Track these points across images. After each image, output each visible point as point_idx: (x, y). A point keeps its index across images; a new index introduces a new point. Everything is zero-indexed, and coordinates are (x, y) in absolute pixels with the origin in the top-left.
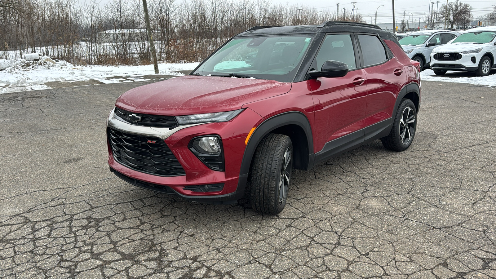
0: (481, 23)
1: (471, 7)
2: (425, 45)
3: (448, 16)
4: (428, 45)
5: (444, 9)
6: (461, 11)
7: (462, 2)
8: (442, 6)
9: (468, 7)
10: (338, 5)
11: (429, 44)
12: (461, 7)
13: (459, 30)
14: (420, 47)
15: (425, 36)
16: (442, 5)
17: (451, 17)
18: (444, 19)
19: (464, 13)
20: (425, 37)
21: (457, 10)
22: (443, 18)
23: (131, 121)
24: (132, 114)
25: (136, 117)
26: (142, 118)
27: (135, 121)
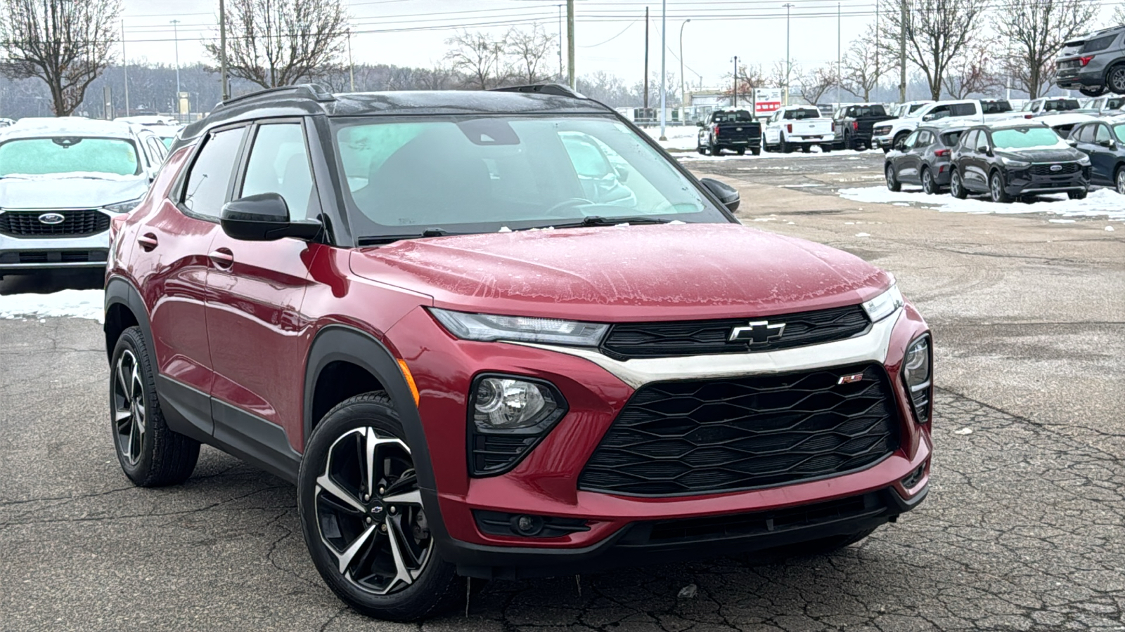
23: (739, 347)
24: (752, 324)
25: (769, 327)
26: (786, 327)
27: (762, 342)
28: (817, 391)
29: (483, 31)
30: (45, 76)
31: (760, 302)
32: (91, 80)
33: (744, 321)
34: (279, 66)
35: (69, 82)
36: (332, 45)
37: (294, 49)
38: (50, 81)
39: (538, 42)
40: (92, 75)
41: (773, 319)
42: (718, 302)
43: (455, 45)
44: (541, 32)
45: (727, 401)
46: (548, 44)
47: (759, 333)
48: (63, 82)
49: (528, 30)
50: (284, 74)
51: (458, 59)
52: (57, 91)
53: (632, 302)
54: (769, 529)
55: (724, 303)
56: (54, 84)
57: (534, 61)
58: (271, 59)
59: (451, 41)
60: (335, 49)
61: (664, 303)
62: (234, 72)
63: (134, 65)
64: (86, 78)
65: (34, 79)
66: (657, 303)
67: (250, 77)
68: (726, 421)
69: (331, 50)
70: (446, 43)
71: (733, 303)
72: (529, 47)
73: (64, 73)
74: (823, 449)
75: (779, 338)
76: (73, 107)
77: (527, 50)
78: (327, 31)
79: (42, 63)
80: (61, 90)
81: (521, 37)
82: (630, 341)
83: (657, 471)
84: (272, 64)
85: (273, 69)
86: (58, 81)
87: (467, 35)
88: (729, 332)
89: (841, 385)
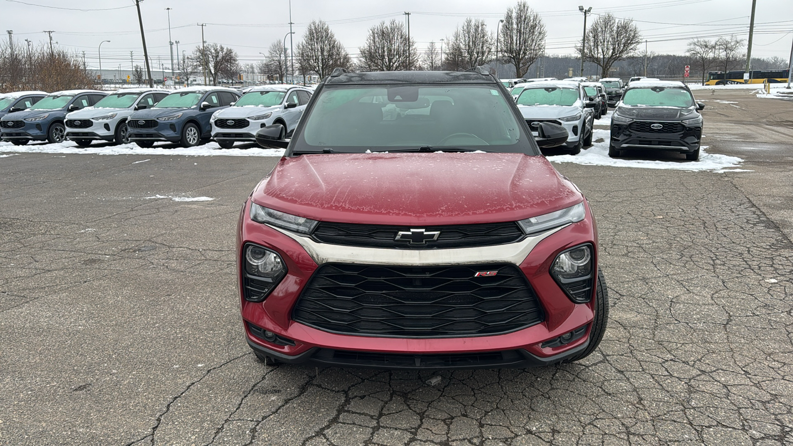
0: (241, 77)
1: (235, 53)
2: (282, 105)
3: (207, 63)
4: (286, 106)
5: (200, 53)
6: (223, 57)
7: (223, 46)
8: (197, 49)
9: (232, 52)
10: (10, 33)
11: (288, 105)
12: (224, 53)
13: (221, 85)
14: (278, 109)
15: (278, 93)
16: (197, 47)
17: (211, 66)
18: (201, 68)
19: (227, 61)
20: (280, 96)
21: (217, 56)
22: (200, 66)
23: (403, 245)
24: (412, 230)
25: (425, 233)
26: (440, 234)
27: (418, 243)
28: (458, 280)
29: (706, 39)
30: (514, 63)
31: (425, 216)
32: (531, 64)
33: (407, 228)
34: (607, 56)
35: (523, 65)
36: (631, 47)
37: (614, 49)
38: (516, 65)
39: (733, 44)
40: (532, 62)
41: (428, 228)
42: (393, 213)
43: (692, 46)
44: (735, 39)
45: (385, 280)
46: (738, 45)
47: (418, 237)
48: (521, 65)
49: (728, 38)
50: (608, 60)
51: (693, 52)
52: (518, 68)
53: (337, 208)
54: (417, 365)
55: (398, 214)
56: (518, 66)
57: (730, 52)
58: (603, 54)
59: (690, 44)
60: (632, 49)
61: (358, 211)
62: (588, 59)
63: (566, 58)
64: (530, 63)
65: (510, 64)
66: (353, 211)
67: (594, 61)
68: (384, 292)
69: (630, 50)
70: (688, 45)
71: (405, 214)
72: (728, 46)
73: (522, 62)
74: (465, 317)
75: (434, 241)
76: (523, 75)
77: (727, 47)
78: (629, 42)
79: (514, 58)
80: (519, 68)
81: (725, 42)
82: (330, 234)
83: (338, 317)
84: (604, 56)
85: (604, 57)
86: (519, 65)
87: (698, 41)
88: (396, 234)
89: (476, 277)
